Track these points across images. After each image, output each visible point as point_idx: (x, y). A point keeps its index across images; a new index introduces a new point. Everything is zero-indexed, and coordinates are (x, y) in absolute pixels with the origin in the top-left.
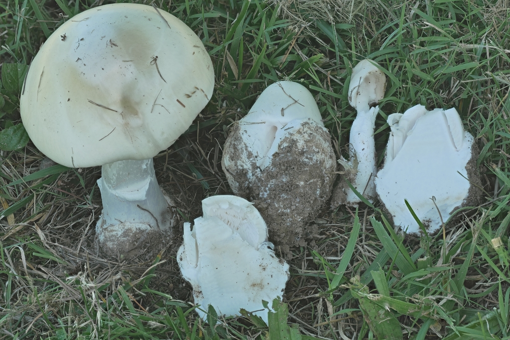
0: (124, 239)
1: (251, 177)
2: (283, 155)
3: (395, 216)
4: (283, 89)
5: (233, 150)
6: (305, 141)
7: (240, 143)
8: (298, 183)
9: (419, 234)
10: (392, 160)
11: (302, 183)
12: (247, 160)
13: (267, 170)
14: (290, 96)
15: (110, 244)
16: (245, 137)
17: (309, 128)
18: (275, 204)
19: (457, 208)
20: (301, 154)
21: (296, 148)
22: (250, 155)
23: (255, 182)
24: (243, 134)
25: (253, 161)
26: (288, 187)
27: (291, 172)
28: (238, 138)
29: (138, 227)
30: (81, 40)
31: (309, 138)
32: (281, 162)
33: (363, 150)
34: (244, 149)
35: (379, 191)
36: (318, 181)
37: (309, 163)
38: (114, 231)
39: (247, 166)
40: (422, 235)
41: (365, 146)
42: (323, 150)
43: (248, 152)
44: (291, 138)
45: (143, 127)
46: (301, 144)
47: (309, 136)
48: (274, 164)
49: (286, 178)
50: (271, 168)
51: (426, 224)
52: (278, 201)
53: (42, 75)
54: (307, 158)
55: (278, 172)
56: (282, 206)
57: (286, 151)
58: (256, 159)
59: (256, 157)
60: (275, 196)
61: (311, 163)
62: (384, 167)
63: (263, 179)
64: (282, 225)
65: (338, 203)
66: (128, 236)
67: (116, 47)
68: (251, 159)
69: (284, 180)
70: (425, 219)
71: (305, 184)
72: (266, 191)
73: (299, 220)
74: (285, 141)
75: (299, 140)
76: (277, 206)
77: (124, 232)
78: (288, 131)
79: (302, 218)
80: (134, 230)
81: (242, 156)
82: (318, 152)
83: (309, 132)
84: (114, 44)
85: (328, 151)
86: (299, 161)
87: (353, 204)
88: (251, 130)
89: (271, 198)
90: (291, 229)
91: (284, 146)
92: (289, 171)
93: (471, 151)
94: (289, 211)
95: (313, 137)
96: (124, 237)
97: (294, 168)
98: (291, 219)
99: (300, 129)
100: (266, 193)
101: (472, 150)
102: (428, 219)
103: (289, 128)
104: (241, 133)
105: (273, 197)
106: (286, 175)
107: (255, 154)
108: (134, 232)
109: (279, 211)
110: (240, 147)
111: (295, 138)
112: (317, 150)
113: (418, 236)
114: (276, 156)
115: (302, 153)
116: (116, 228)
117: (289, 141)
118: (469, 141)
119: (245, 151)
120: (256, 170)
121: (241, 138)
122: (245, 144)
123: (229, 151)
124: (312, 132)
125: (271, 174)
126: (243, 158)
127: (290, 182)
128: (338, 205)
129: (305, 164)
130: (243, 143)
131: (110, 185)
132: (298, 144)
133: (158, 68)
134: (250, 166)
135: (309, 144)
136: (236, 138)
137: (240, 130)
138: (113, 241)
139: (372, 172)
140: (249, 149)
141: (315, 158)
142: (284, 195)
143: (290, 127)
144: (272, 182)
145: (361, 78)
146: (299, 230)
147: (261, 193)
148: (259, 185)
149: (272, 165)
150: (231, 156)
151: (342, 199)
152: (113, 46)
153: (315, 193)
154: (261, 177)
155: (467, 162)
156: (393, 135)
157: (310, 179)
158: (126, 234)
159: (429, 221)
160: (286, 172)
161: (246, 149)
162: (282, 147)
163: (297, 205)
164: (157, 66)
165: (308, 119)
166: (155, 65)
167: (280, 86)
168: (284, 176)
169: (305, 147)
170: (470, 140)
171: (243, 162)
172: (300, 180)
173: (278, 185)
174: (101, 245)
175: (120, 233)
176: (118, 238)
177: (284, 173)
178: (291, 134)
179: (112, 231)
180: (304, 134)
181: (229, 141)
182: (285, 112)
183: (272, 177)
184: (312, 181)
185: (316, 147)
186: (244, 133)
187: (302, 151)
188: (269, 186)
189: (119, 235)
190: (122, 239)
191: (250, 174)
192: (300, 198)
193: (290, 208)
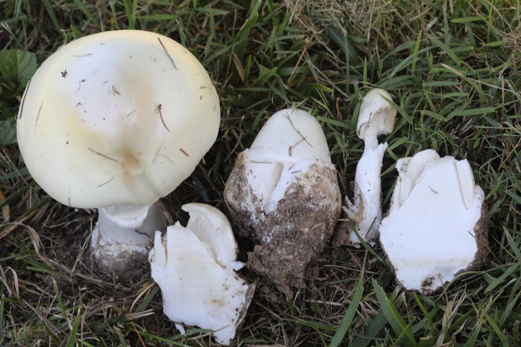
0: (120, 260)
1: (255, 220)
2: (289, 202)
3: (397, 270)
4: (291, 122)
5: (237, 190)
6: (312, 186)
7: (245, 185)
8: (302, 230)
9: (421, 291)
10: (398, 208)
11: (307, 230)
12: (252, 204)
13: (272, 216)
14: (298, 132)
15: (105, 262)
16: (250, 178)
17: (317, 171)
18: (278, 251)
19: (463, 271)
20: (307, 200)
21: (302, 194)
22: (255, 199)
23: (258, 225)
24: (248, 174)
25: (258, 206)
26: (292, 234)
27: (296, 219)
28: (243, 179)
29: (134, 250)
30: (83, 81)
31: (316, 183)
32: (286, 208)
33: (369, 191)
34: (249, 192)
35: (383, 240)
36: (322, 225)
37: (315, 209)
38: (110, 251)
39: (252, 209)
40: (423, 292)
41: (371, 188)
42: (330, 194)
43: (253, 195)
44: (298, 183)
45: (143, 176)
46: (308, 189)
47: (317, 180)
48: (279, 211)
49: (291, 225)
50: (276, 213)
51: (429, 281)
52: (281, 248)
53: (40, 109)
54: (313, 204)
55: (282, 219)
56: (285, 252)
57: (292, 197)
58: (260, 203)
59: (261, 201)
60: (278, 243)
61: (317, 209)
62: (390, 215)
63: (267, 223)
64: (283, 270)
65: (340, 243)
66: (124, 257)
67: (119, 95)
68: (256, 203)
69: (289, 227)
70: (428, 277)
71: (310, 230)
72: (269, 236)
73: (302, 265)
74: (291, 187)
75: (306, 186)
76: (279, 252)
77: (120, 254)
78: (296, 174)
79: (304, 263)
80: (131, 252)
81: (246, 199)
82: (325, 197)
83: (317, 175)
84: (117, 92)
85: (334, 194)
86: (305, 208)
87: (355, 244)
88: (257, 169)
89: (273, 244)
90: (292, 274)
91: (291, 192)
92: (294, 218)
93: (480, 211)
94: (291, 257)
95: (320, 181)
96: (120, 258)
97: (299, 215)
98: (293, 264)
99: (308, 173)
100: (269, 238)
101: (482, 209)
102: (431, 277)
103: (296, 172)
104: (246, 174)
105: (276, 243)
106: (291, 222)
107: (260, 197)
108: (130, 254)
109: (282, 258)
110: (244, 189)
111: (302, 183)
112: (324, 195)
113: (420, 292)
114: (281, 202)
115: (309, 199)
116: (112, 248)
117: (296, 187)
118: (479, 199)
119: (249, 194)
120: (260, 214)
121: (246, 179)
122: (250, 187)
123: (233, 189)
124: (319, 175)
125: (275, 220)
126: (248, 200)
127: (295, 230)
128: (340, 245)
129: (311, 210)
130: (248, 185)
131: (108, 211)
132: (304, 189)
133: (161, 117)
134: (254, 210)
135: (316, 190)
136: (240, 178)
137: (245, 170)
138: (108, 260)
139: (376, 215)
140: (255, 193)
141: (321, 204)
142: (287, 242)
143: (297, 170)
144: (277, 228)
145: (371, 114)
146: (301, 275)
147: (264, 238)
148: (263, 228)
149: (277, 211)
150: (235, 196)
151: (345, 241)
152: (116, 94)
153: (318, 239)
154: (265, 221)
155: (476, 222)
156: (400, 180)
157: (315, 224)
158: (122, 255)
159: (432, 279)
160: (292, 219)
161: (251, 193)
162: (288, 194)
163: (300, 251)
164: (161, 114)
165: (315, 160)
166: (159, 113)
167: (288, 119)
168: (289, 223)
169: (312, 193)
170: (480, 197)
171: (247, 205)
172: (305, 227)
173: (282, 232)
174: (96, 261)
175: (116, 254)
176: (114, 258)
177: (289, 220)
178: (298, 179)
179: (108, 251)
180: (311, 178)
181: (234, 177)
182: (293, 151)
183: (277, 223)
184: (316, 226)
185: (323, 193)
186: (250, 173)
187: (309, 196)
188: (273, 231)
189: (115, 256)
190: (118, 260)
191: (253, 217)
192: (304, 244)
193: (293, 253)
